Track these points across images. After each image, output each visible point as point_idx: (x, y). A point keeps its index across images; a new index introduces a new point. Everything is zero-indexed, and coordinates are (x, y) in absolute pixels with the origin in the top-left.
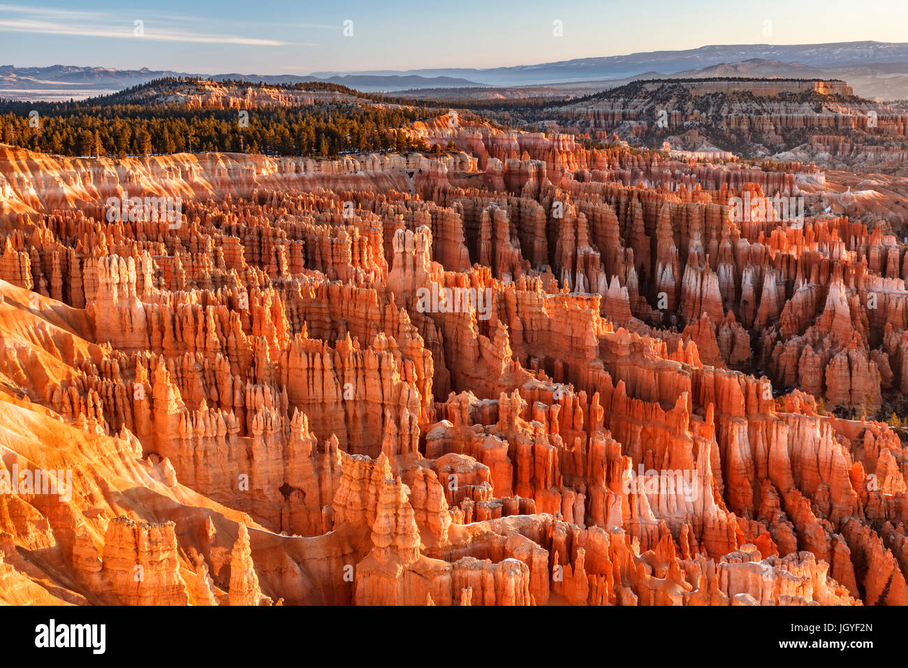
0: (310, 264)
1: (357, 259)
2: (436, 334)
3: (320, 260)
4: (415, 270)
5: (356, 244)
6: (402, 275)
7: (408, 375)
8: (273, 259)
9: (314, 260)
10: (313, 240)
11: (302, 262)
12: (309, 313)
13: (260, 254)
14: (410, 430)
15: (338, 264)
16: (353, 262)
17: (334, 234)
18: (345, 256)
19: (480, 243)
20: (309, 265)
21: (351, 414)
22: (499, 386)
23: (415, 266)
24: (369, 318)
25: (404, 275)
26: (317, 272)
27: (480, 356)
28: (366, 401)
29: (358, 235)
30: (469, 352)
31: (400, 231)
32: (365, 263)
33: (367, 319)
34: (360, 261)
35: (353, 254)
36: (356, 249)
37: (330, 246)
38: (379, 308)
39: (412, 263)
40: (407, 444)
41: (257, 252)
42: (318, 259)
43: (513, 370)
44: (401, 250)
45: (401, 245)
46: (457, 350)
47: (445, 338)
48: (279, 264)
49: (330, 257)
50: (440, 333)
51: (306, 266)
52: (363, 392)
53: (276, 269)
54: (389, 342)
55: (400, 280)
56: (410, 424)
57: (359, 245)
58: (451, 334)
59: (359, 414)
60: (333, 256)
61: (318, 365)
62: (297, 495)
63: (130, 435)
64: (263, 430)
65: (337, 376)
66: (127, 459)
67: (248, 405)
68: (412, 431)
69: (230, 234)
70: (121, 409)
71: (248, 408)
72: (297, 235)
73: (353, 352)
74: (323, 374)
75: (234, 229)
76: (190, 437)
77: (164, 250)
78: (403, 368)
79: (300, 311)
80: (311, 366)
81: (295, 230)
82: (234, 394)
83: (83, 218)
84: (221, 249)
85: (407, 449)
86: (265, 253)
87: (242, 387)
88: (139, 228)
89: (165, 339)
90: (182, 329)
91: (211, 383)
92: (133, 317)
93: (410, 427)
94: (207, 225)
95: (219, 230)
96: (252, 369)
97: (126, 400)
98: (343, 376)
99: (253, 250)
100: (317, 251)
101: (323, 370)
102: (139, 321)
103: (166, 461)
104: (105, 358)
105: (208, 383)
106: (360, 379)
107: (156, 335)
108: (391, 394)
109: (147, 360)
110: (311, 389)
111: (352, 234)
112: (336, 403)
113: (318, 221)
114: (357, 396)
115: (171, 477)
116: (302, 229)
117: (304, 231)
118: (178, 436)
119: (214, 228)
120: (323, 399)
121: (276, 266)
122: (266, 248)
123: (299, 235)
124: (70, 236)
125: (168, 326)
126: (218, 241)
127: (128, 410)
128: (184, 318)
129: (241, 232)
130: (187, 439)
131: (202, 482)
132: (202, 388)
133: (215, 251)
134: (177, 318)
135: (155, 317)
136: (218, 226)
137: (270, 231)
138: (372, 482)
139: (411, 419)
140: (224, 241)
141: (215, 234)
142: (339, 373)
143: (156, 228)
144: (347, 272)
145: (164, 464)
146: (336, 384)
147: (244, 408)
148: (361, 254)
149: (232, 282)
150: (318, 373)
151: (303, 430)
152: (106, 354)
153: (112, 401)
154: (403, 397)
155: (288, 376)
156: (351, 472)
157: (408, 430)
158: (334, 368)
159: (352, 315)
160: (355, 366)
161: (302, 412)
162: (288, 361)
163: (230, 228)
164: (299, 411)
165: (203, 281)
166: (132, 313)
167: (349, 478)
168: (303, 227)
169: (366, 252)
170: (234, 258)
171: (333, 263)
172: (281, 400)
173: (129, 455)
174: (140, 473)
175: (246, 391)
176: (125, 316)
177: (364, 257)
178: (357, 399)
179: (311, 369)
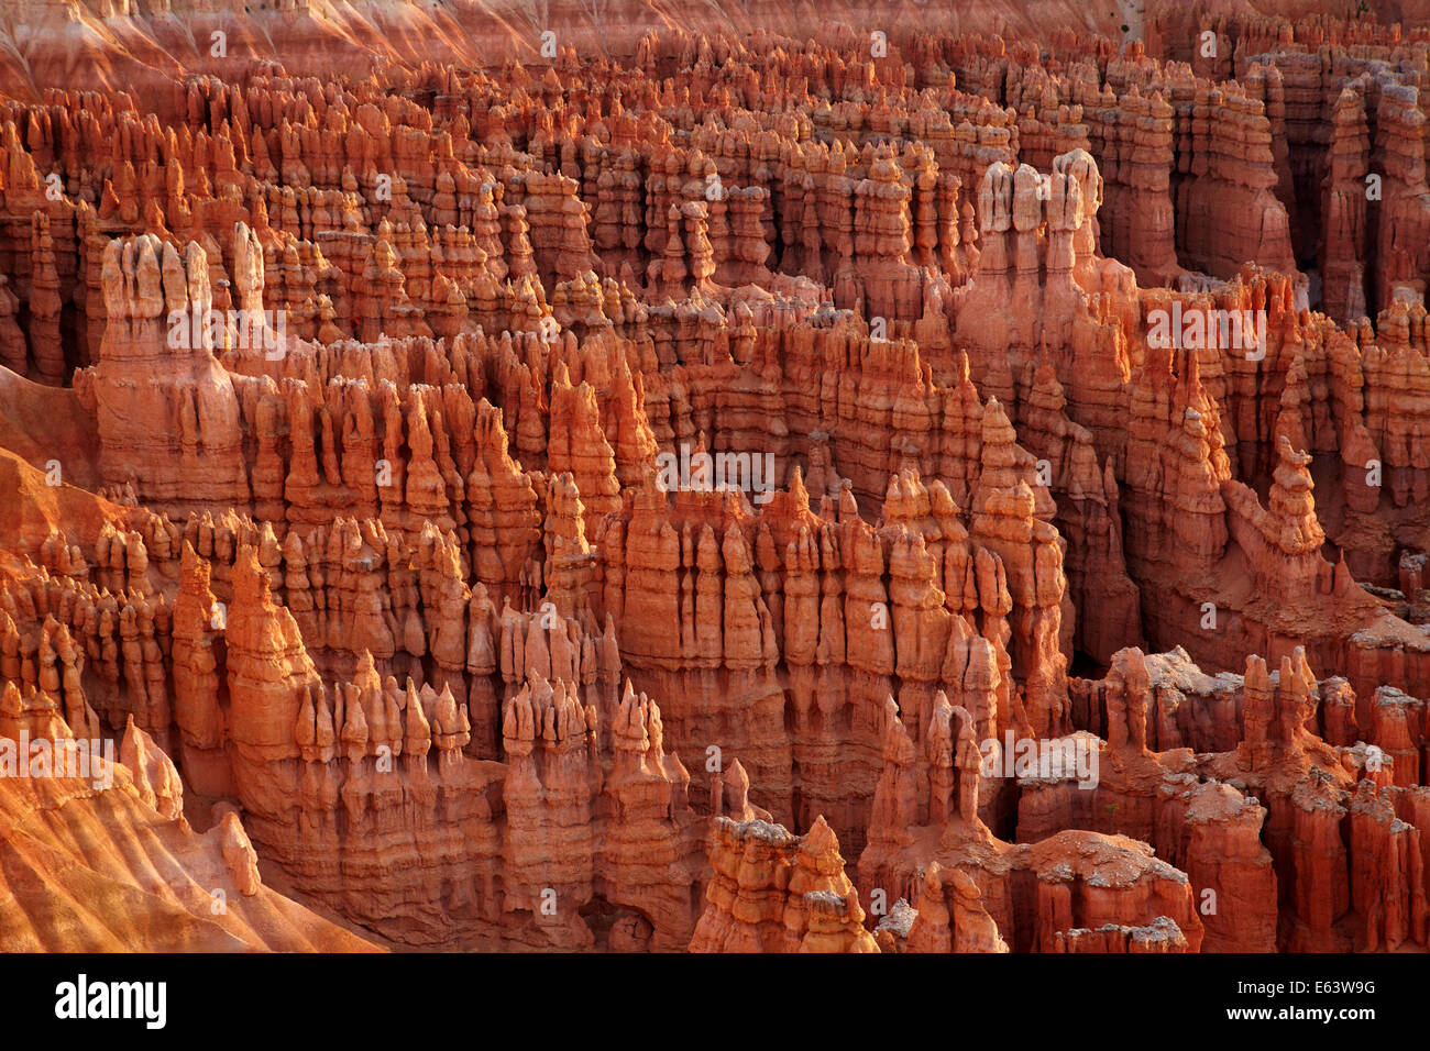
0: (787, 255)
1: (929, 239)
2: (1097, 478)
3: (816, 247)
4: (1042, 282)
5: (927, 196)
6: (1004, 301)
7: (985, 595)
8: (675, 242)
9: (799, 245)
10: (799, 186)
11: (763, 251)
12: (726, 406)
13: (642, 227)
14: (954, 754)
15: (870, 256)
16: (917, 251)
17: (862, 165)
18: (893, 234)
19: (1328, 189)
20: (788, 261)
21: (803, 703)
22: (1282, 634)
23: (1043, 272)
24: (896, 424)
26: (804, 282)
27: (1231, 544)
28: (846, 668)
29: (931, 172)
30: (1198, 531)
31: (1000, 169)
32: (953, 255)
33: (889, 427)
34: (938, 248)
35: (916, 228)
36: (928, 212)
37: (846, 203)
38: (927, 397)
39: (1035, 264)
40: (945, 795)
41: (633, 220)
42: (812, 240)
43: (1326, 585)
44: (1002, 225)
45: (1001, 211)
46: (1162, 523)
47: (1123, 484)
48: (688, 257)
49: (844, 238)
50: (1109, 471)
51: (774, 265)
52: (838, 643)
53: (681, 273)
54: (932, 498)
55: (997, 315)
56: (955, 737)
57: (936, 201)
58: (1143, 475)
59: (827, 703)
60: (854, 233)
61: (708, 559)
62: (630, 929)
63: (147, 746)
64: (533, 742)
65: (765, 594)
66: (120, 815)
67: (506, 669)
68: (959, 760)
69: (558, 167)
70: (135, 671)
71: (507, 678)
72: (753, 171)
73: (812, 527)
74: (723, 586)
75: (568, 149)
76: (327, 756)
77: (354, 216)
78: (970, 574)
79: (700, 401)
80: (688, 562)
81: (748, 157)
82: (467, 636)
83: (128, 117)
84: (521, 211)
85: (946, 812)
86: (657, 223)
87: (491, 617)
88: (290, 149)
89: (292, 476)
90: (340, 449)
91: (406, 606)
92: (203, 410)
93: (954, 747)
94: (493, 139)
95: (523, 157)
96: (537, 565)
97: (151, 647)
98: (781, 593)
99: (621, 214)
100: (810, 217)
101: (723, 573)
102: (220, 427)
103: (228, 822)
104: (109, 530)
105: (399, 603)
106: (830, 603)
107: (268, 468)
108: (918, 649)
109: (227, 538)
110: (689, 628)
111: (914, 166)
112: (762, 671)
113: (824, 128)
114: (822, 650)
115: (243, 866)
116: (767, 153)
117: (774, 159)
118: (293, 753)
119: (510, 151)
120: (723, 658)
121: (680, 263)
122: (659, 210)
123: (761, 171)
124: (90, 169)
125: (302, 439)
126: (515, 188)
127: (156, 673)
128: (348, 418)
129: (588, 160)
130: (318, 762)
131: (359, 885)
132: (380, 619)
133: (506, 219)
134: (326, 418)
135: (263, 412)
136: (522, 144)
137: (671, 158)
138: (791, 899)
139: (955, 721)
140: (531, 189)
141: (509, 168)
142: (771, 583)
143: (339, 149)
144: (895, 282)
145: (225, 831)
146: (760, 616)
147: (495, 676)
148: (941, 226)
149: (525, 313)
150: (708, 583)
151: (647, 744)
152: (114, 517)
153: (111, 648)
154: (953, 661)
155: (623, 589)
156: (735, 869)
157: (946, 755)
158: (757, 570)
159: (850, 415)
160: (817, 566)
161: (644, 696)
162: (624, 548)
163: (558, 147)
164: (637, 692)
165: (444, 309)
166: (201, 400)
167: (730, 887)
168: (773, 148)
169: (954, 222)
170: (562, 240)
171: (855, 255)
172: (599, 656)
173: (124, 804)
174: (153, 854)
175: (501, 630)
176: (183, 410)
177: (949, 237)
178: (821, 661)
179: (688, 570)
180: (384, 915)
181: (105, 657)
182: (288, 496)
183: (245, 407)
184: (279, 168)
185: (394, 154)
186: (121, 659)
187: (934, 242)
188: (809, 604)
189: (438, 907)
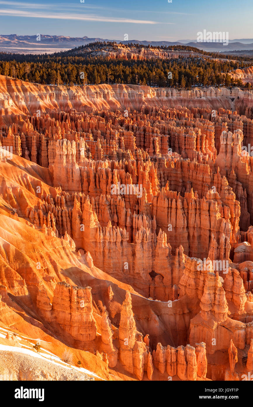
2: (243, 192)
3: (178, 147)
4: (232, 154)
5: (199, 138)
6: (225, 157)
7: (225, 215)
8: (151, 145)
9: (174, 146)
10: (174, 135)
12: (170, 176)
13: (144, 142)
14: (225, 246)
15: (188, 149)
16: (197, 148)
17: (187, 132)
18: (192, 144)
21: (191, 235)
25: (226, 157)
26: (176, 153)
28: (200, 228)
29: (200, 133)
31: (225, 132)
32: (204, 149)
33: (203, 181)
35: (197, 144)
36: (199, 141)
37: (184, 139)
38: (210, 175)
39: (231, 151)
40: (223, 254)
41: (143, 141)
42: (177, 145)
44: (225, 143)
45: (225, 140)
47: (248, 194)
48: (154, 148)
49: (183, 145)
50: (245, 191)
52: (199, 223)
53: (153, 151)
54: (215, 195)
55: (223, 160)
56: (225, 242)
57: (201, 139)
59: (196, 234)
60: (185, 145)
61: (174, 205)
62: (159, 278)
63: (69, 238)
64: (142, 240)
65: (185, 213)
66: (67, 251)
67: (134, 226)
68: (226, 247)
69: (128, 130)
70: (65, 224)
71: (134, 227)
72: (165, 132)
73: (194, 200)
74: (177, 211)
75: (130, 127)
76: (101, 241)
77: (91, 138)
78: (222, 211)
79: (165, 175)
80: (170, 206)
81: (164, 129)
82: (126, 219)
83: (49, 118)
84: (123, 138)
85: (223, 257)
86: (147, 141)
87: (131, 215)
88: (79, 125)
89: (90, 186)
90: (99, 181)
91: (114, 213)
92: (74, 174)
93: (225, 244)
94: (116, 124)
95: (122, 128)
96: (137, 205)
97: (68, 218)
98: (188, 213)
99: (140, 139)
100: (176, 142)
101: (177, 208)
102: (77, 176)
103: (88, 253)
104: (58, 195)
105: (113, 212)
106: (198, 215)
107: (85, 184)
108: (215, 225)
109: (80, 198)
110: (169, 219)
111: (197, 133)
112: (183, 228)
113: (178, 125)
114: (196, 224)
115: (91, 262)
116: (168, 129)
117: (169, 130)
118: (95, 240)
119: (119, 126)
120: (176, 225)
121: (153, 149)
122: (148, 139)
123: (167, 132)
124: (42, 128)
125: (92, 179)
126: (121, 133)
127: (69, 224)
128: (101, 176)
129: (134, 129)
130: (100, 242)
131: (107, 266)
132: (109, 215)
133: (120, 139)
134: (97, 176)
135: (85, 174)
136: (121, 125)
137: (150, 129)
138: (201, 274)
139: (226, 239)
140: (124, 134)
141: (120, 130)
142: (186, 211)
143: (88, 125)
144: (193, 154)
145: (87, 255)
146: (184, 217)
147: (132, 227)
148: (201, 144)
149: (128, 157)
150: (173, 211)
151: (164, 241)
152: (59, 193)
153: (60, 218)
154: (222, 227)
155: (157, 211)
156: (190, 267)
157: (224, 246)
158: (183, 208)
159: (195, 179)
160: (195, 208)
161: (164, 232)
162: (157, 203)
163: (128, 126)
164: (162, 231)
165: (112, 155)
166: (73, 171)
167: (189, 271)
168: (169, 128)
169: (204, 143)
170: (130, 144)
171: (185, 149)
172: (152, 224)
173: (68, 248)
174: (74, 259)
175: (133, 217)
176: (69, 172)
177: (203, 146)
178: (195, 226)
179: (170, 208)
180: (111, 272)
181: (59, 220)
182: (89, 190)
183: (82, 173)
184: (77, 129)
185: (99, 127)
186: (62, 220)
187: (200, 147)
188: (193, 215)
189: (122, 272)
